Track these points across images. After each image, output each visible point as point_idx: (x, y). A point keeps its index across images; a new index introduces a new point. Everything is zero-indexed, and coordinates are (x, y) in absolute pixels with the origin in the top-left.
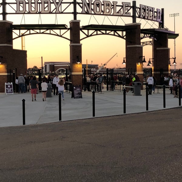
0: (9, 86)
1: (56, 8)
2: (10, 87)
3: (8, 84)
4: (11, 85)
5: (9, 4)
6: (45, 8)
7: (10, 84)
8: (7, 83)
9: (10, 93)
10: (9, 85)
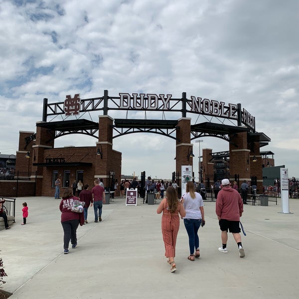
0: (132, 194)
1: (164, 104)
2: (133, 196)
3: (131, 190)
4: (134, 192)
5: (111, 98)
6: (151, 104)
7: (133, 190)
8: (129, 189)
9: (132, 203)
10: (132, 192)
